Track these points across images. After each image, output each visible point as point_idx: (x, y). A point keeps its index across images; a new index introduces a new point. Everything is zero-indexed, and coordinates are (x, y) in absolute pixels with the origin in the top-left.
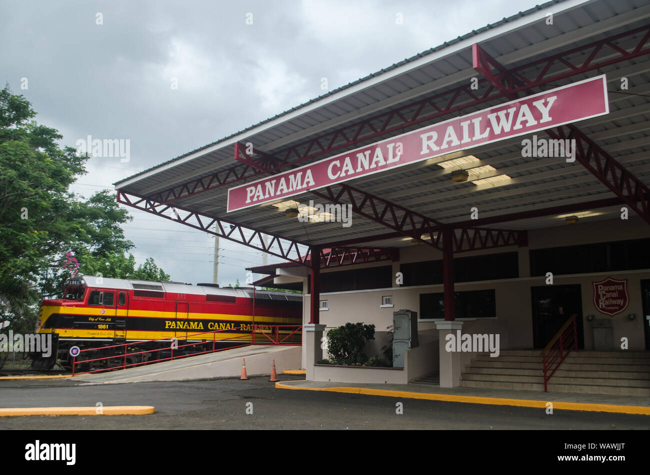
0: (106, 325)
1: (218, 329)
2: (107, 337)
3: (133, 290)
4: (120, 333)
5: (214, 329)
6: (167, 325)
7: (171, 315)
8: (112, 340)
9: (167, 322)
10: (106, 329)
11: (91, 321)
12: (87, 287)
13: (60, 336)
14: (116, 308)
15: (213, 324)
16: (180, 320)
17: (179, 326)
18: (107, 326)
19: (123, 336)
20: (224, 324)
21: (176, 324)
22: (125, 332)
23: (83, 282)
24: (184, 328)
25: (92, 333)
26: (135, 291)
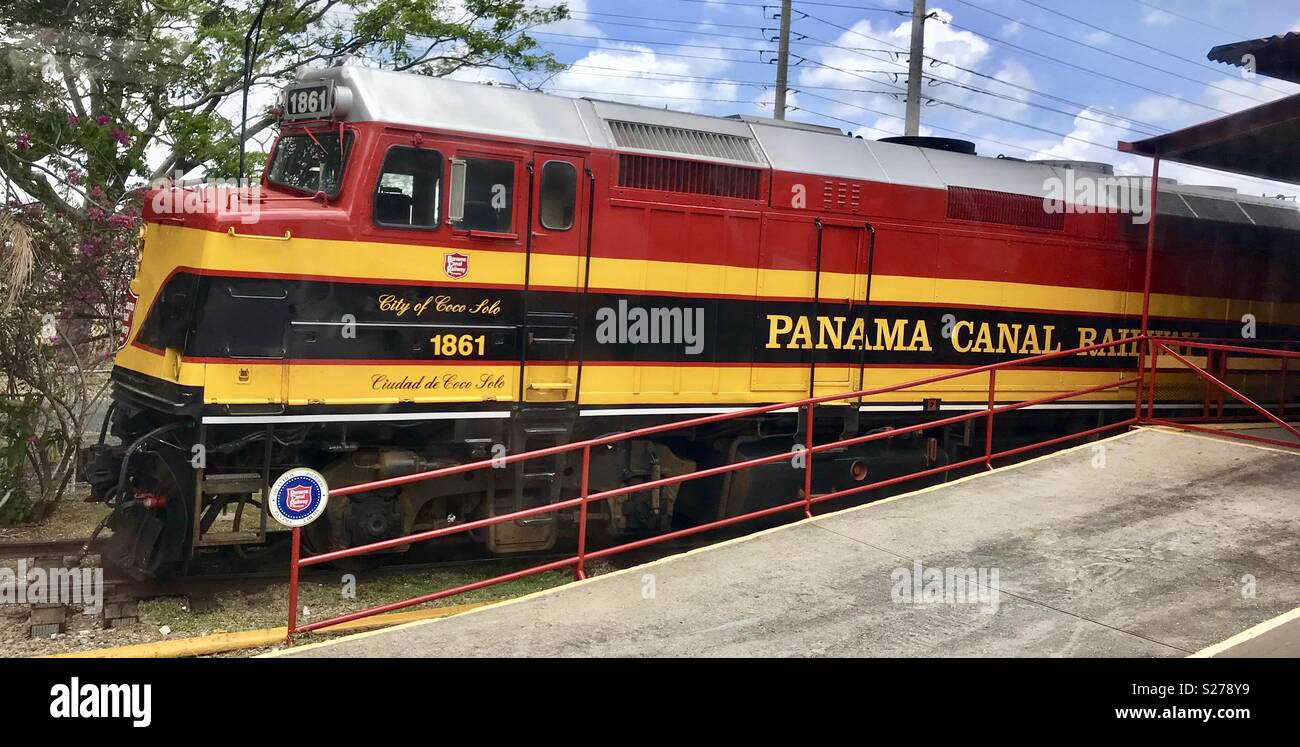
0: (476, 334)
1: (989, 349)
2: (479, 398)
3: (610, 153)
4: (547, 380)
5: (977, 349)
6: (774, 332)
7: (791, 283)
8: (507, 414)
9: (774, 319)
10: (474, 359)
11: (391, 316)
12: (367, 125)
13: (207, 400)
14: (530, 247)
15: (971, 326)
16: (831, 308)
17: (828, 340)
18: (481, 340)
19: (565, 391)
20: (1017, 327)
21: (815, 327)
22: (573, 370)
23: (342, 93)
24: (849, 346)
25: (399, 380)
26: (622, 156)
